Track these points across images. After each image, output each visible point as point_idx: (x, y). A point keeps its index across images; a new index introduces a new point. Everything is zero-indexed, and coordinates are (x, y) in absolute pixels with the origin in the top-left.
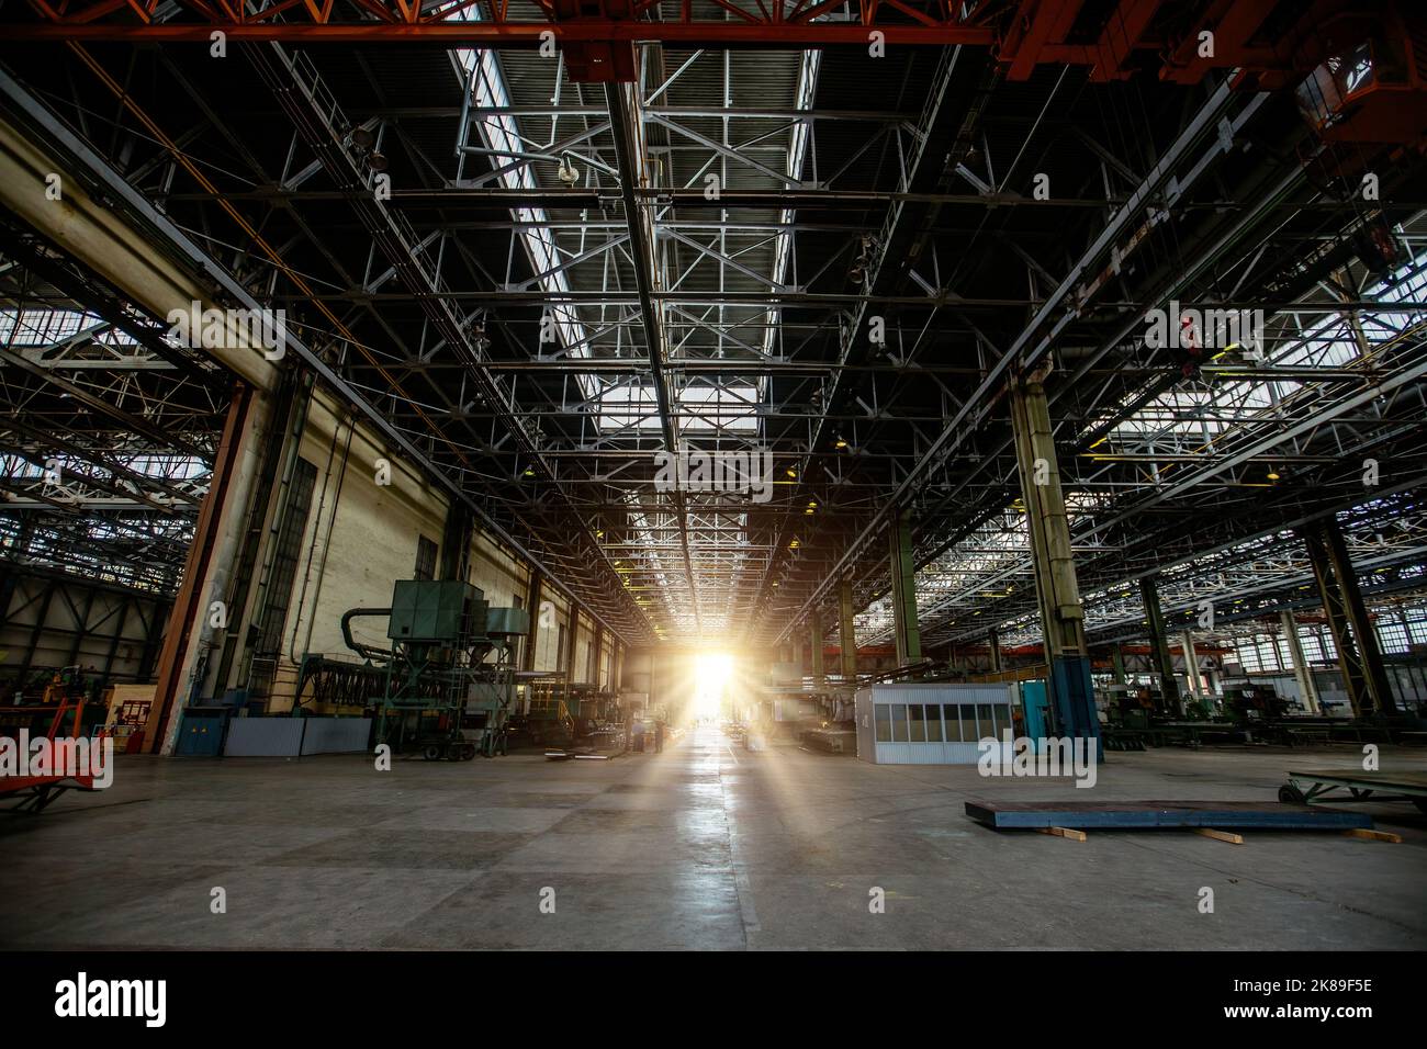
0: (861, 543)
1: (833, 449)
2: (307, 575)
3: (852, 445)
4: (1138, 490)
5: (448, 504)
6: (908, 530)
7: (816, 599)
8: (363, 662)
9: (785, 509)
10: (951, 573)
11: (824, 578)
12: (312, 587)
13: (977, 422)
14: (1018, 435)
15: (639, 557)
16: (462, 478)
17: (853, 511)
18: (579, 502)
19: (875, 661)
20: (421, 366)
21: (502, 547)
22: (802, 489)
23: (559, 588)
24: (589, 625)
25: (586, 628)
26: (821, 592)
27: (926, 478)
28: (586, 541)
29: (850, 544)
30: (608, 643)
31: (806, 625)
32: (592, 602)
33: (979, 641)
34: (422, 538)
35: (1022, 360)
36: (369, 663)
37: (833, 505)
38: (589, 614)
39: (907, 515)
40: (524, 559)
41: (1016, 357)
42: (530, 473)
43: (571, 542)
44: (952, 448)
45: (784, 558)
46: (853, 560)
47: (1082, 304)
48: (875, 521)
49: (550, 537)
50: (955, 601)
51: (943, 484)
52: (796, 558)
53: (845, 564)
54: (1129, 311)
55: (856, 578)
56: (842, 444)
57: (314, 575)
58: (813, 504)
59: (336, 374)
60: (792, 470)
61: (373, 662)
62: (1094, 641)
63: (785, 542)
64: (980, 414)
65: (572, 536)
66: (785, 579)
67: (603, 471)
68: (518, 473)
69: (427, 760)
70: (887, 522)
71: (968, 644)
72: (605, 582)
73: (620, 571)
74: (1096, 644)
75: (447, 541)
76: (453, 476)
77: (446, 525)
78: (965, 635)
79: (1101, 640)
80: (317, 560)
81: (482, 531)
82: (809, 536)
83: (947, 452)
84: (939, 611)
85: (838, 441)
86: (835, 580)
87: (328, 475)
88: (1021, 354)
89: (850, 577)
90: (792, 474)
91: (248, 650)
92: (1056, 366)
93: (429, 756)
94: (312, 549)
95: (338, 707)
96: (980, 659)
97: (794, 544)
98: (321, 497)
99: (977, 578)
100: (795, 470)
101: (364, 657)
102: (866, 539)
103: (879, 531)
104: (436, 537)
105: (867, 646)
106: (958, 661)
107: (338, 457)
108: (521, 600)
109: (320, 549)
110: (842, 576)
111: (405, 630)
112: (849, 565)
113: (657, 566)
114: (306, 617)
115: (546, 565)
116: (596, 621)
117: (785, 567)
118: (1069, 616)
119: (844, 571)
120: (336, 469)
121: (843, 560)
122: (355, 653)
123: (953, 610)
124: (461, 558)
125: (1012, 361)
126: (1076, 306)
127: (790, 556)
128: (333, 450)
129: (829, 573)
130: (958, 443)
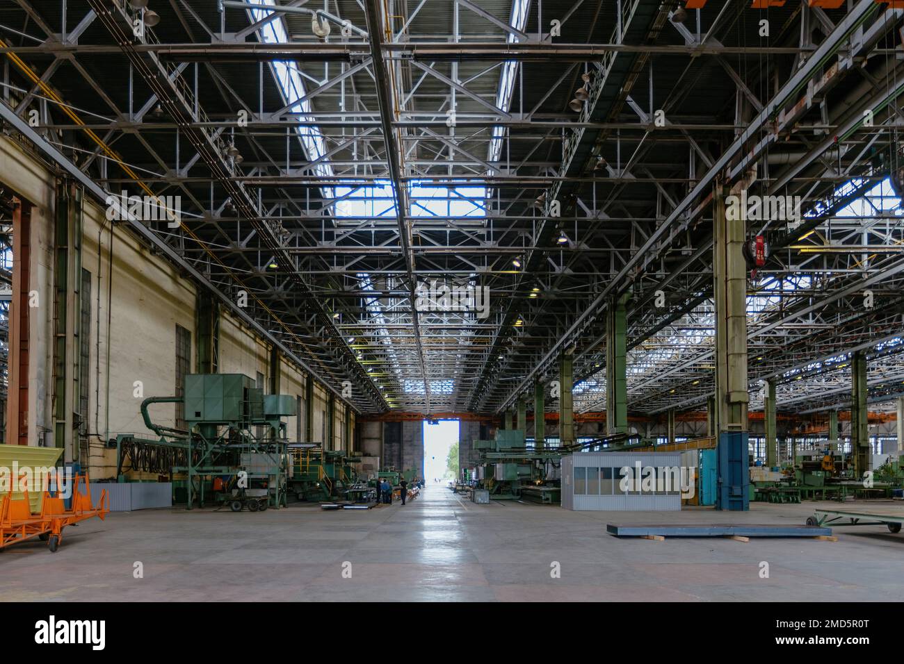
0: (582, 322)
1: (555, 244)
2: (98, 368)
3: (573, 239)
4: (847, 275)
5: (195, 292)
6: (624, 313)
7: (539, 370)
8: (158, 438)
9: (510, 294)
10: (671, 347)
11: (547, 351)
12: (103, 377)
13: (688, 222)
14: (716, 242)
15: (373, 335)
16: (209, 270)
17: (574, 295)
18: (317, 289)
19: (596, 426)
20: (180, 180)
21: (243, 328)
22: (526, 277)
23: (295, 363)
24: (323, 395)
25: (320, 398)
26: (544, 364)
27: (642, 268)
28: (322, 321)
29: (572, 321)
30: (340, 412)
31: (530, 393)
32: (325, 374)
33: (699, 407)
34: (178, 327)
35: (729, 170)
36: (162, 440)
37: (556, 289)
38: (322, 385)
39: (623, 300)
40: (263, 338)
41: (724, 167)
42: (273, 266)
43: (309, 322)
44: (666, 243)
45: (509, 335)
46: (575, 336)
47: (780, 128)
48: (594, 305)
49: (287, 319)
50: (675, 372)
51: (658, 272)
52: (520, 335)
53: (567, 340)
54: (824, 134)
55: (577, 352)
56: (562, 240)
57: (103, 367)
58: (536, 290)
59: (103, 189)
60: (517, 260)
61: (166, 438)
62: (813, 407)
63: (510, 320)
64: (691, 215)
65: (309, 317)
66: (510, 353)
67: (340, 264)
68: (262, 264)
69: (234, 511)
70: (605, 305)
71: (689, 410)
72: (339, 357)
73: (354, 347)
74: (815, 410)
75: (198, 328)
76: (200, 267)
77: (195, 312)
78: (685, 402)
79: (821, 406)
80: (102, 354)
81: (226, 315)
82: (533, 316)
83: (661, 246)
84: (660, 381)
85: (560, 236)
86: (558, 354)
87: (99, 277)
88: (729, 164)
89: (571, 352)
90: (516, 264)
91: (75, 432)
92: (760, 175)
93: (234, 508)
94: (98, 345)
95: (140, 474)
96: (699, 424)
97: (519, 323)
98: (97, 297)
99: (695, 351)
100: (520, 261)
101: (159, 435)
102: (587, 319)
103: (599, 311)
104: (189, 325)
105: (590, 412)
106: (676, 427)
107: (104, 260)
108: (262, 375)
109: (103, 345)
110: (564, 350)
111: (198, 414)
112: (571, 341)
113: (387, 342)
114: (102, 402)
115: (284, 344)
116: (329, 392)
117: (510, 343)
118: (737, 400)
119: (566, 346)
120: (104, 271)
121: (566, 336)
122: (153, 432)
123: (674, 380)
124: (213, 344)
125: (720, 172)
126: (775, 129)
127: (515, 333)
128: (99, 254)
129: (552, 347)
130: (670, 239)
